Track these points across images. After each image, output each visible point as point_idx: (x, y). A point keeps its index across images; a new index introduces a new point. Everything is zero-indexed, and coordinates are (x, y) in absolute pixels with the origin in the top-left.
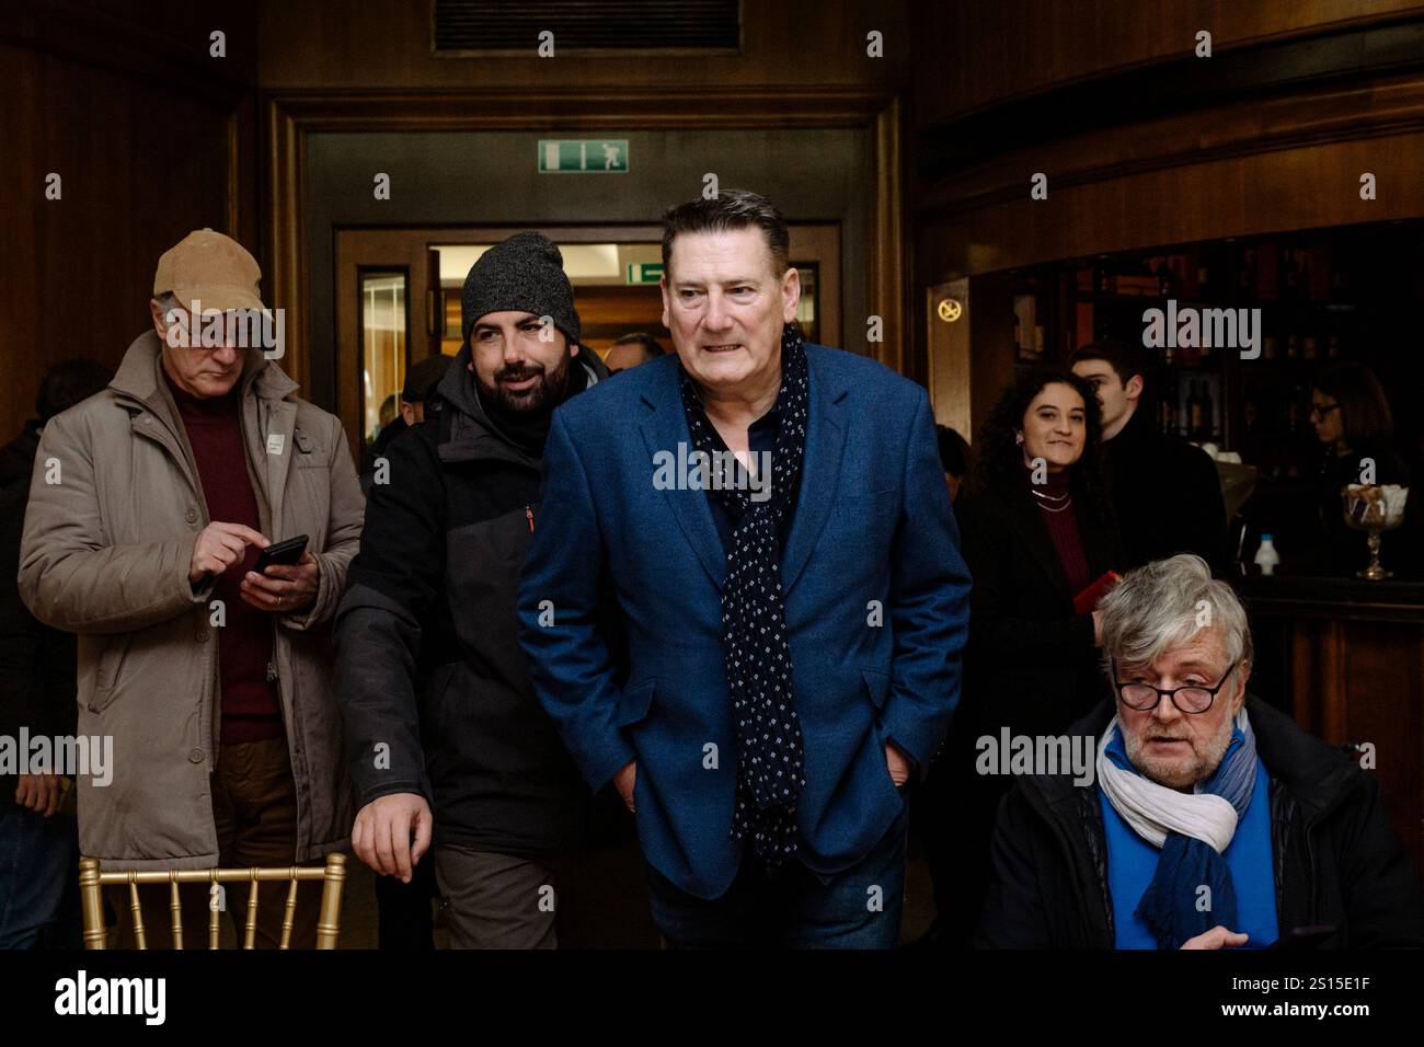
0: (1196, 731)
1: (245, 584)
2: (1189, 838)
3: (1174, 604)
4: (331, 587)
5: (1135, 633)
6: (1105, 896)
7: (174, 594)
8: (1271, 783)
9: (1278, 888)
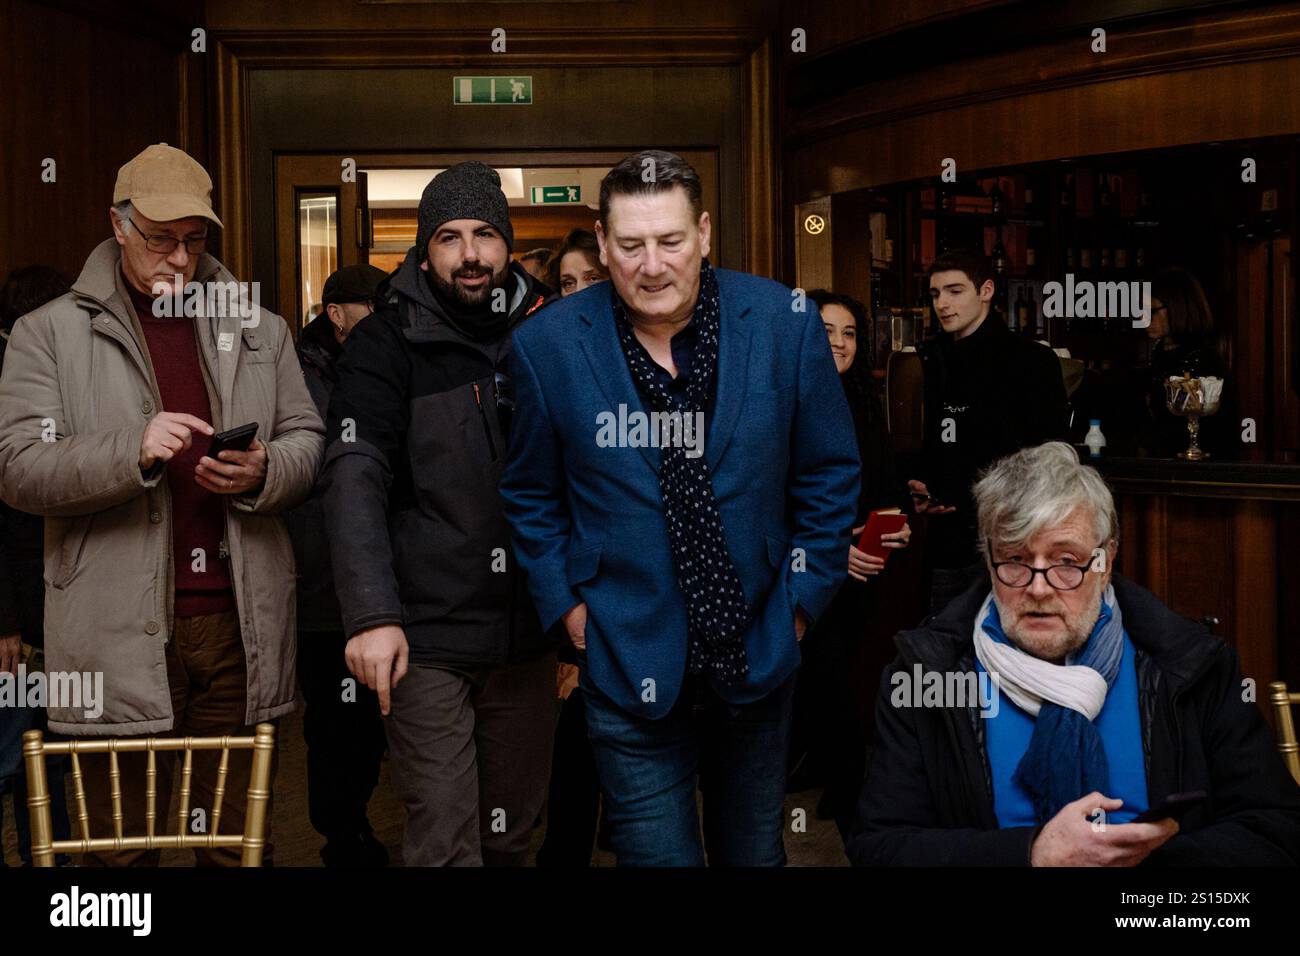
0: (1068, 607)
1: (199, 468)
2: (1062, 708)
3: (1047, 488)
4: (278, 472)
5: (1009, 515)
6: (984, 761)
7: (126, 480)
8: (1137, 656)
9: (1146, 753)
